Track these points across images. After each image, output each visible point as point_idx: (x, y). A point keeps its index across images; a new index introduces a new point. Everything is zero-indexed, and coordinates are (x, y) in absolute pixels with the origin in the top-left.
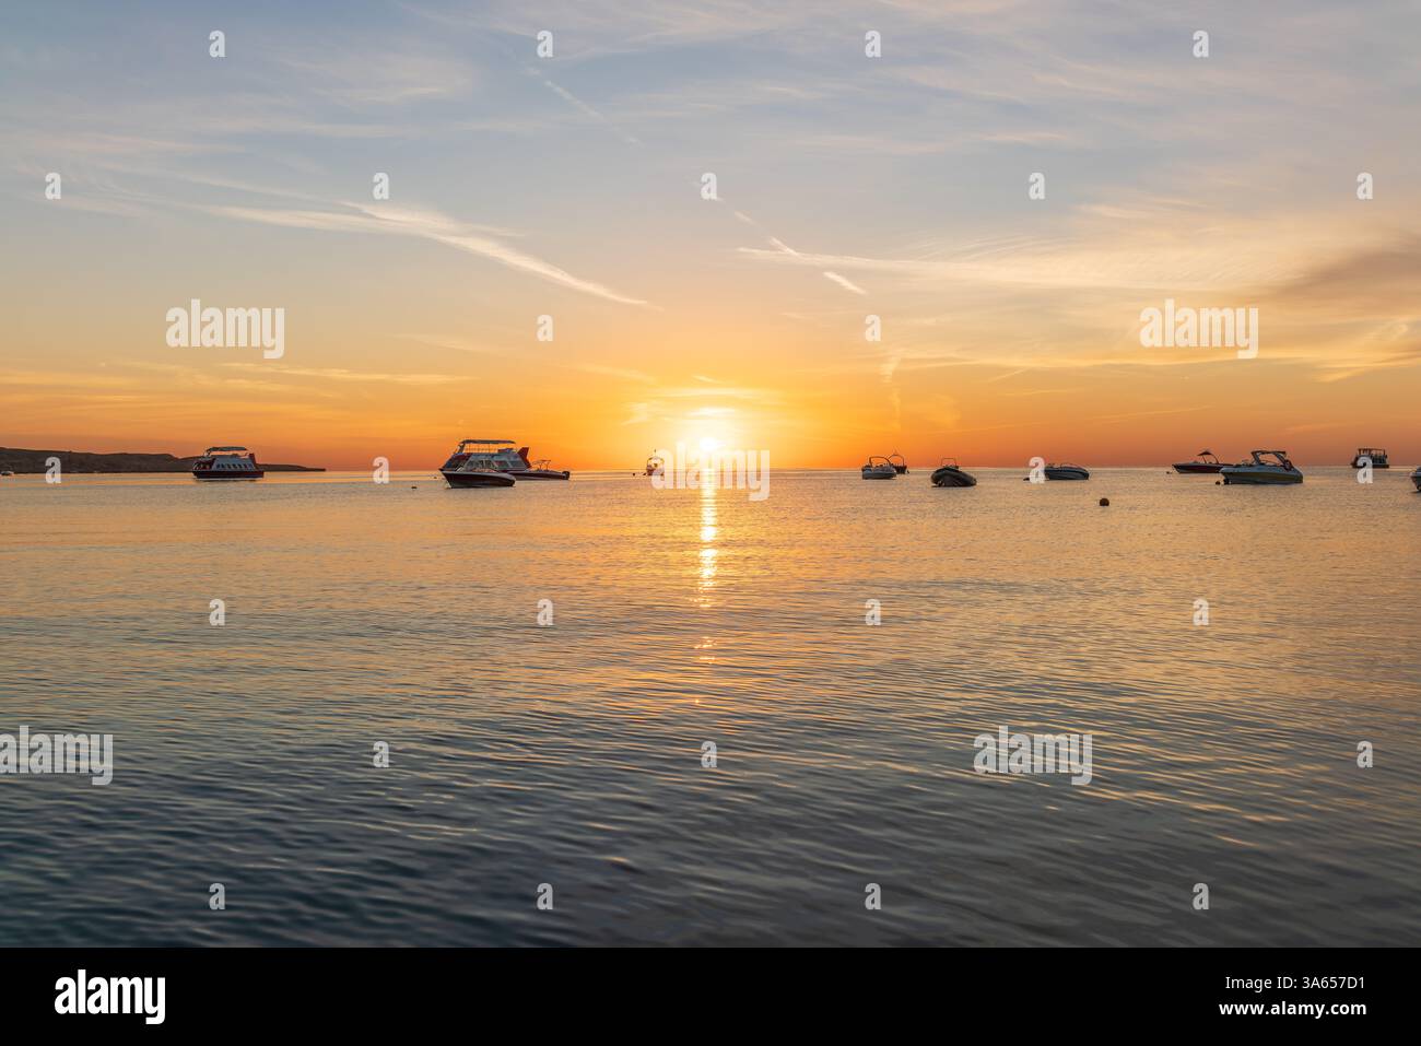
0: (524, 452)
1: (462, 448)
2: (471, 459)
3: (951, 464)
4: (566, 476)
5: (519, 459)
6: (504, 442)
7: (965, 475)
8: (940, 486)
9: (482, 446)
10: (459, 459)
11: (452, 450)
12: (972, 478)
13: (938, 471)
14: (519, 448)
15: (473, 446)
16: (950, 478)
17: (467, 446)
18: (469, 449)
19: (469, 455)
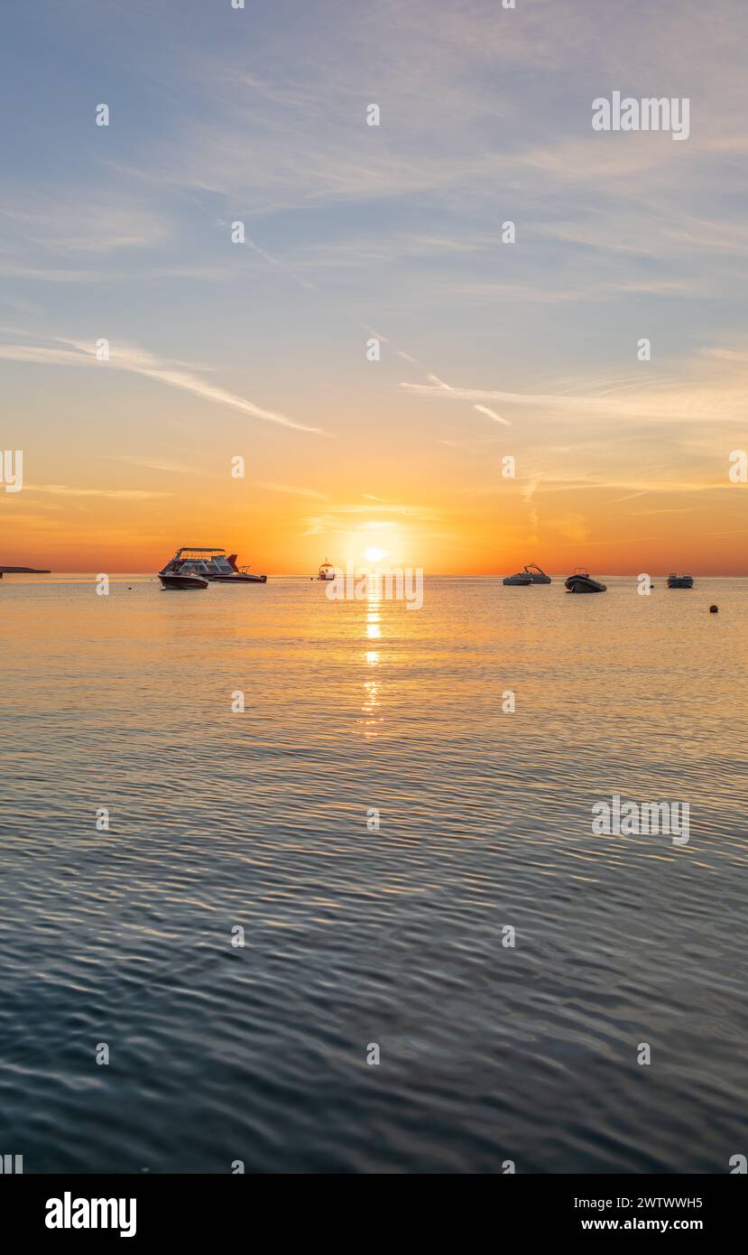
0: (232, 559)
1: (179, 554)
2: (186, 564)
3: (582, 573)
4: (263, 580)
5: (227, 564)
6: (215, 550)
7: (594, 582)
8: (573, 592)
9: (195, 553)
10: (176, 564)
11: (172, 556)
12: (599, 585)
13: (569, 579)
14: (228, 555)
15: (189, 553)
16: (581, 585)
17: (184, 553)
18: (184, 555)
19: (185, 561)
